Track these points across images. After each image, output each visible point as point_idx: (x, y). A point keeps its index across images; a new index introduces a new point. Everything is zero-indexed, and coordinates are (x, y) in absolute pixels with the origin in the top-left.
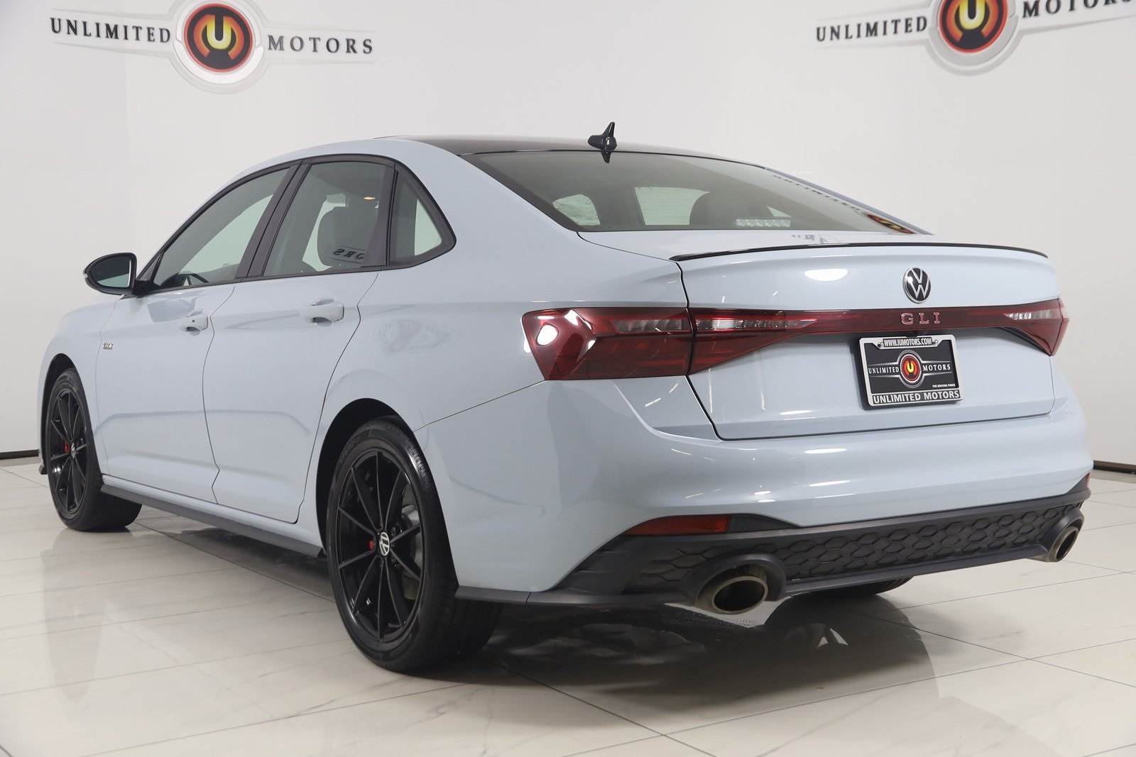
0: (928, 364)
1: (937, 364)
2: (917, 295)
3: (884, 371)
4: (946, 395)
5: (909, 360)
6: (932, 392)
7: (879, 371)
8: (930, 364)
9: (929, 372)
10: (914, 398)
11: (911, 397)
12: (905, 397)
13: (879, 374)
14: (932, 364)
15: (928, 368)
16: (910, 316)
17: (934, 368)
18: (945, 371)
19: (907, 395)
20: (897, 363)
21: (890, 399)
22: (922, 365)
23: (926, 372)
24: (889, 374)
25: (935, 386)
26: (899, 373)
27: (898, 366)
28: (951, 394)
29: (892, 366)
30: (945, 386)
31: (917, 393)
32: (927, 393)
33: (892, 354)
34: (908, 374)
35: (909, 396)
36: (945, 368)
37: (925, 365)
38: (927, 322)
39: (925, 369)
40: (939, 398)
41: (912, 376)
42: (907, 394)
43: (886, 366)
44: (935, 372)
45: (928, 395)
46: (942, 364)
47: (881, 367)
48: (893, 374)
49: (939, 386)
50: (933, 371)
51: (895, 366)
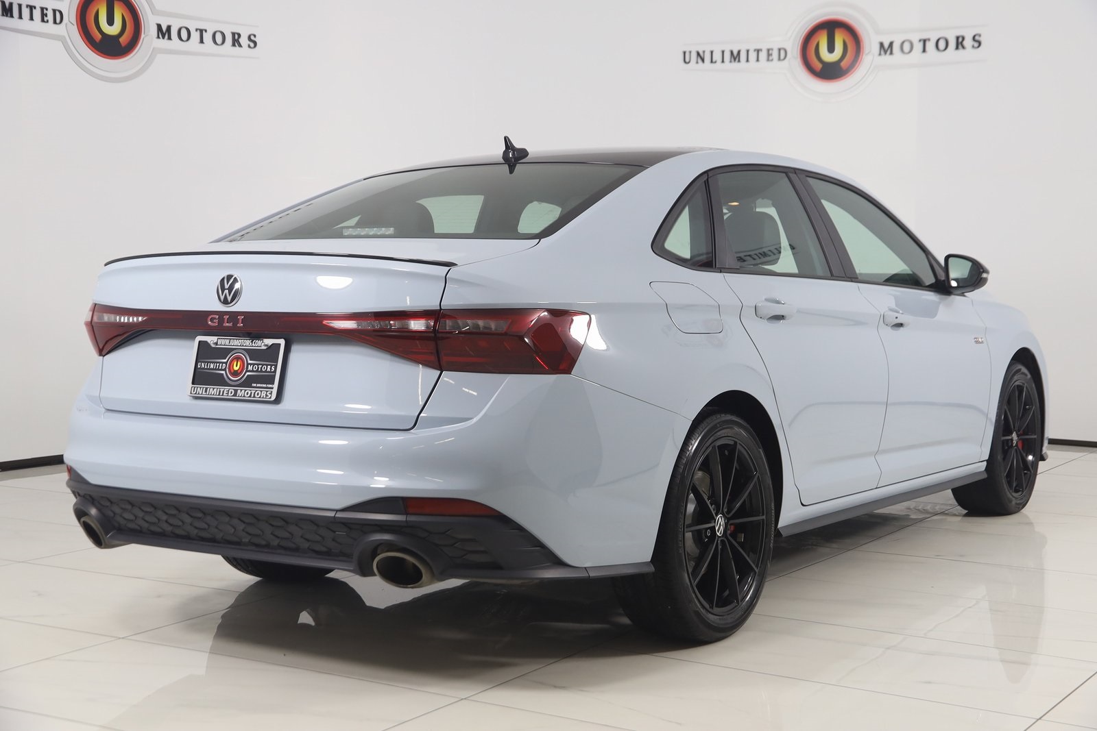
0: (254, 364)
1: (263, 365)
2: (222, 300)
3: (212, 366)
4: (258, 394)
5: (238, 358)
6: (245, 390)
7: (207, 366)
8: (255, 364)
9: (253, 371)
10: (228, 393)
11: (225, 392)
12: (220, 391)
13: (207, 369)
14: (258, 365)
15: (253, 367)
16: (215, 318)
17: (258, 368)
18: (268, 372)
19: (222, 390)
20: (225, 361)
21: (206, 391)
22: (248, 364)
23: (250, 371)
24: (216, 369)
25: (255, 385)
26: (225, 370)
27: (226, 363)
28: (264, 394)
29: (220, 363)
30: (265, 386)
31: (232, 390)
32: (241, 390)
33: (223, 352)
34: (232, 371)
35: (223, 391)
36: (269, 369)
37: (251, 364)
38: (231, 325)
39: (250, 368)
40: (250, 396)
41: (235, 374)
42: (222, 388)
43: (214, 363)
44: (260, 372)
45: (242, 392)
46: (267, 365)
47: (211, 362)
48: (219, 370)
49: (258, 385)
50: (257, 371)
51: (223, 363)
